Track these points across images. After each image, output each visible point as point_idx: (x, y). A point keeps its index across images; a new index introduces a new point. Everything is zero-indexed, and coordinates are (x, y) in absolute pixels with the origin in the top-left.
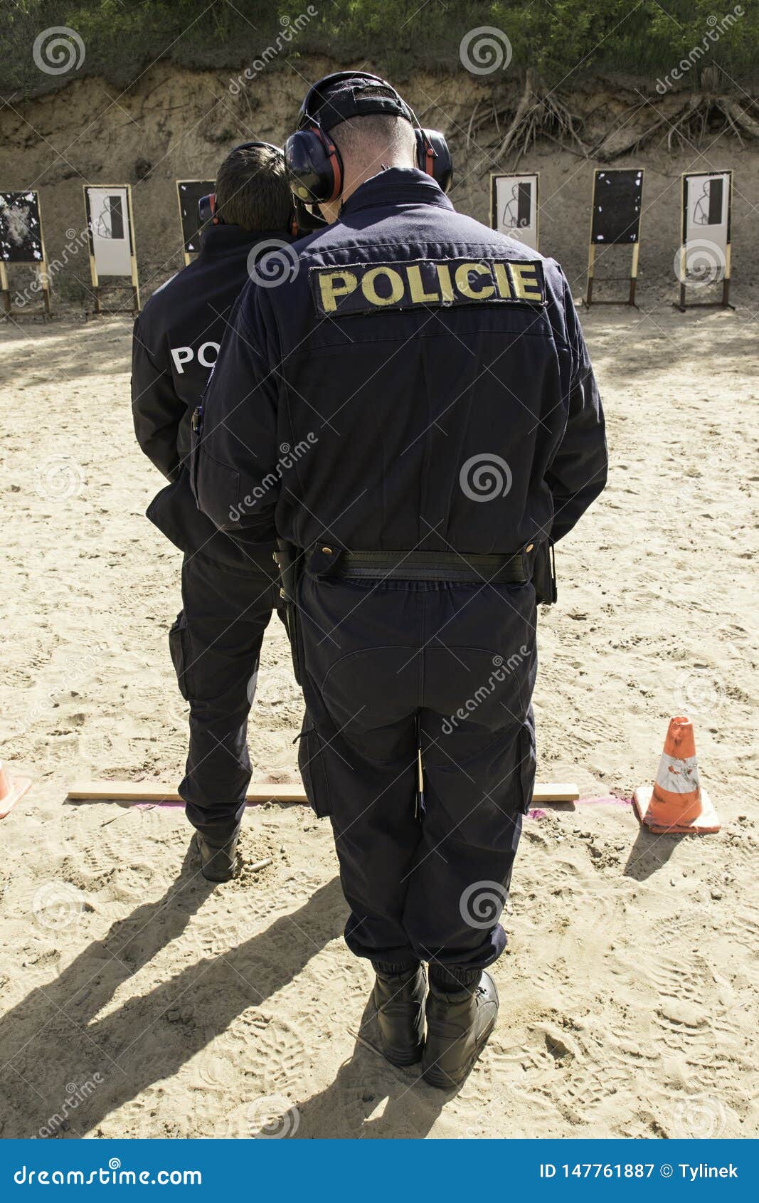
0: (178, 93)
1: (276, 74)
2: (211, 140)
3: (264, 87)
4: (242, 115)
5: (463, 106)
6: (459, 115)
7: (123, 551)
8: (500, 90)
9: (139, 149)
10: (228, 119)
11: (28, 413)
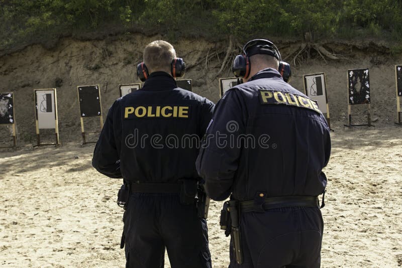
0: (75, 50)
1: (119, 41)
2: (90, 69)
3: (113, 46)
4: (104, 58)
5: (202, 51)
6: (201, 55)
7: (74, 247)
8: (218, 44)
9: (57, 74)
10: (98, 60)
11: (14, 190)
